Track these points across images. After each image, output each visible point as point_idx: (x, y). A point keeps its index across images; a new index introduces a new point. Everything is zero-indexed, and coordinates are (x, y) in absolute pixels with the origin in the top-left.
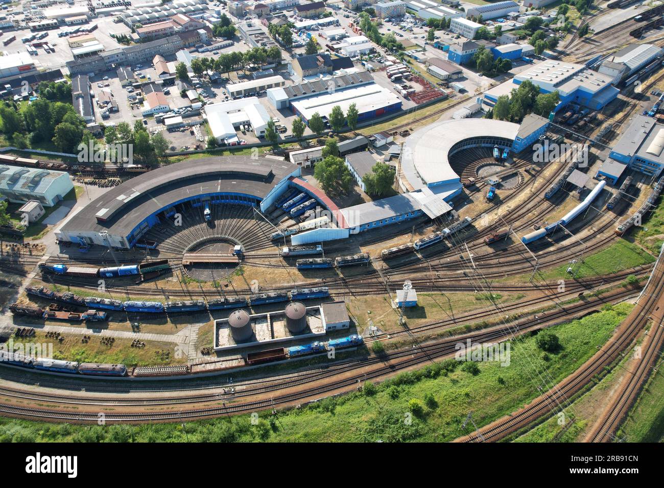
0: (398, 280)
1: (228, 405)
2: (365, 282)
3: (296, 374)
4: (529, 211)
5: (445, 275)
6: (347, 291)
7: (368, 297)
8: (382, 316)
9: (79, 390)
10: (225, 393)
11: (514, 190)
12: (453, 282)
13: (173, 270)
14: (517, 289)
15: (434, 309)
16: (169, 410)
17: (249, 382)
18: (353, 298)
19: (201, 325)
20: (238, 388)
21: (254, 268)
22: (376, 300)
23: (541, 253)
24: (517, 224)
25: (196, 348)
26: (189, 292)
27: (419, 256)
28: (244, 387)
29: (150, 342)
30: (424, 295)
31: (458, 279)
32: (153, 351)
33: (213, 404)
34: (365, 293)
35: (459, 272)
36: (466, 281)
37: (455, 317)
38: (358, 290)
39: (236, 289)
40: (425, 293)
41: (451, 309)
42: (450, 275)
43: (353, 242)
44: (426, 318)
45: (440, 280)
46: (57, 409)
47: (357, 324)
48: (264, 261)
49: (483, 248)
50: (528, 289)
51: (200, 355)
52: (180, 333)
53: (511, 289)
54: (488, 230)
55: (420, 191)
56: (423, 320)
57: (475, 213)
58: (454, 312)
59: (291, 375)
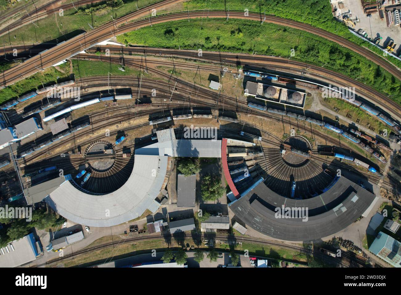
0: (211, 100)
1: (305, 68)
2: (227, 105)
3: (276, 70)
4: (108, 119)
5: (186, 94)
6: (238, 104)
7: (230, 96)
8: (229, 83)
9: (359, 97)
10: (305, 73)
11: (102, 140)
12: (185, 88)
13: (317, 150)
14: (157, 72)
15: (204, 77)
16: (327, 74)
17: (295, 74)
18: (238, 98)
19: (309, 110)
20: (300, 73)
21: (277, 136)
22: (227, 93)
23: (127, 87)
24: (123, 112)
25: (313, 98)
26: (312, 132)
27: (192, 110)
28: (297, 73)
29: (332, 109)
30: (204, 86)
31: (182, 89)
32: (331, 104)
33: (311, 71)
34: (230, 98)
35: (178, 93)
36: (178, 86)
37: (197, 69)
38: (233, 102)
39: (290, 125)
40: (202, 87)
41: (196, 74)
42: (184, 93)
43: (221, 134)
44: (210, 74)
45: (191, 92)
46: (367, 92)
47: (242, 83)
48: (272, 139)
49: (155, 103)
50: (152, 70)
51: (312, 94)
52: (319, 109)
53: (160, 73)
54: (143, 114)
55: (165, 155)
56: (212, 73)
57: (141, 129)
58: (196, 72)
59: (278, 71)
